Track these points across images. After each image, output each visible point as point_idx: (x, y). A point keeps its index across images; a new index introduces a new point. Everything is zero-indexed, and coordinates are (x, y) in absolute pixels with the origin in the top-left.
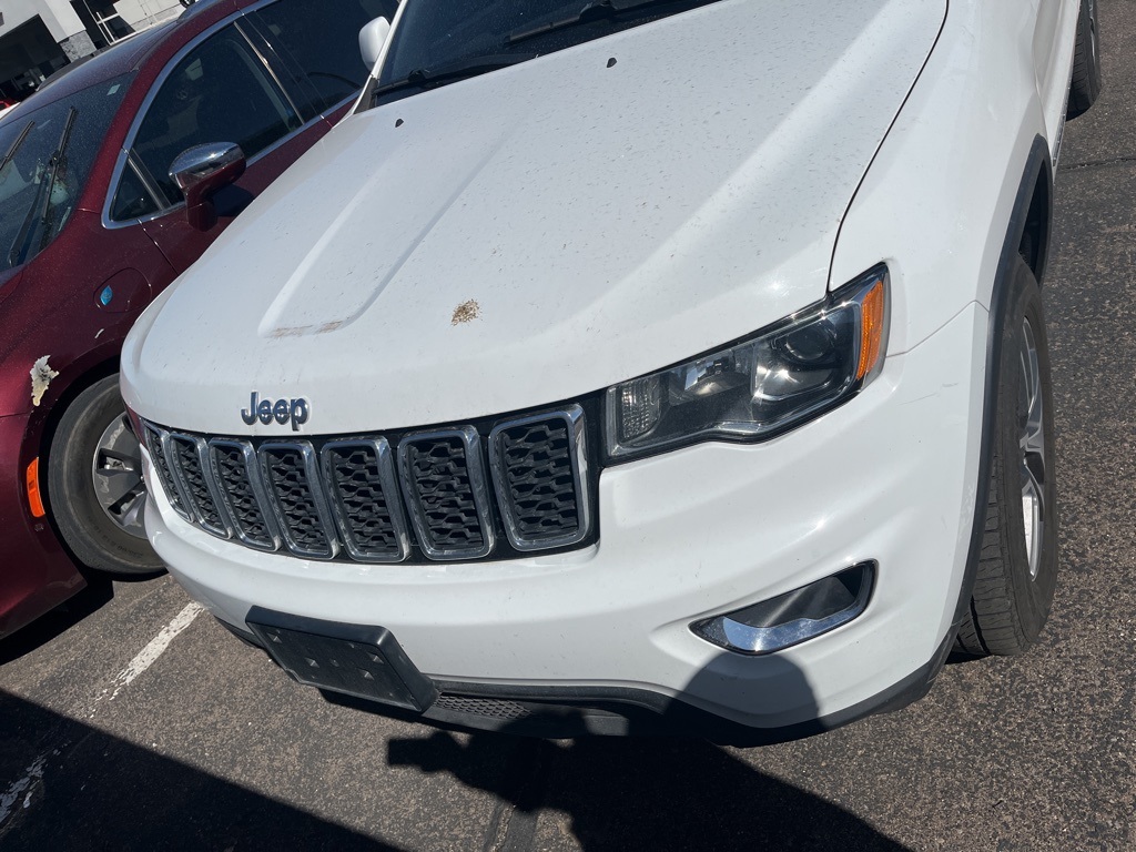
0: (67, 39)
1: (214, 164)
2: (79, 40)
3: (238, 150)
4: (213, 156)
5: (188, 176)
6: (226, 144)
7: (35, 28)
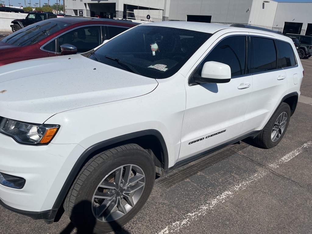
0: (118, 11)
1: (71, 49)
2: (120, 12)
3: (76, 49)
4: (71, 48)
5: (64, 49)
6: (75, 47)
7: (113, 5)
